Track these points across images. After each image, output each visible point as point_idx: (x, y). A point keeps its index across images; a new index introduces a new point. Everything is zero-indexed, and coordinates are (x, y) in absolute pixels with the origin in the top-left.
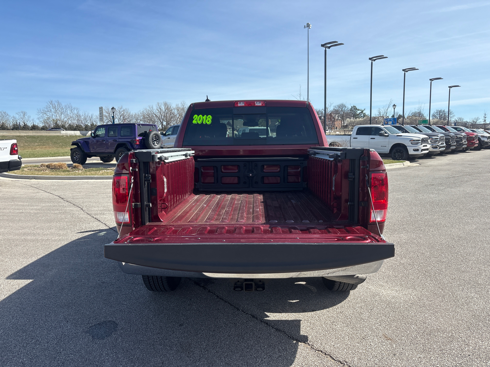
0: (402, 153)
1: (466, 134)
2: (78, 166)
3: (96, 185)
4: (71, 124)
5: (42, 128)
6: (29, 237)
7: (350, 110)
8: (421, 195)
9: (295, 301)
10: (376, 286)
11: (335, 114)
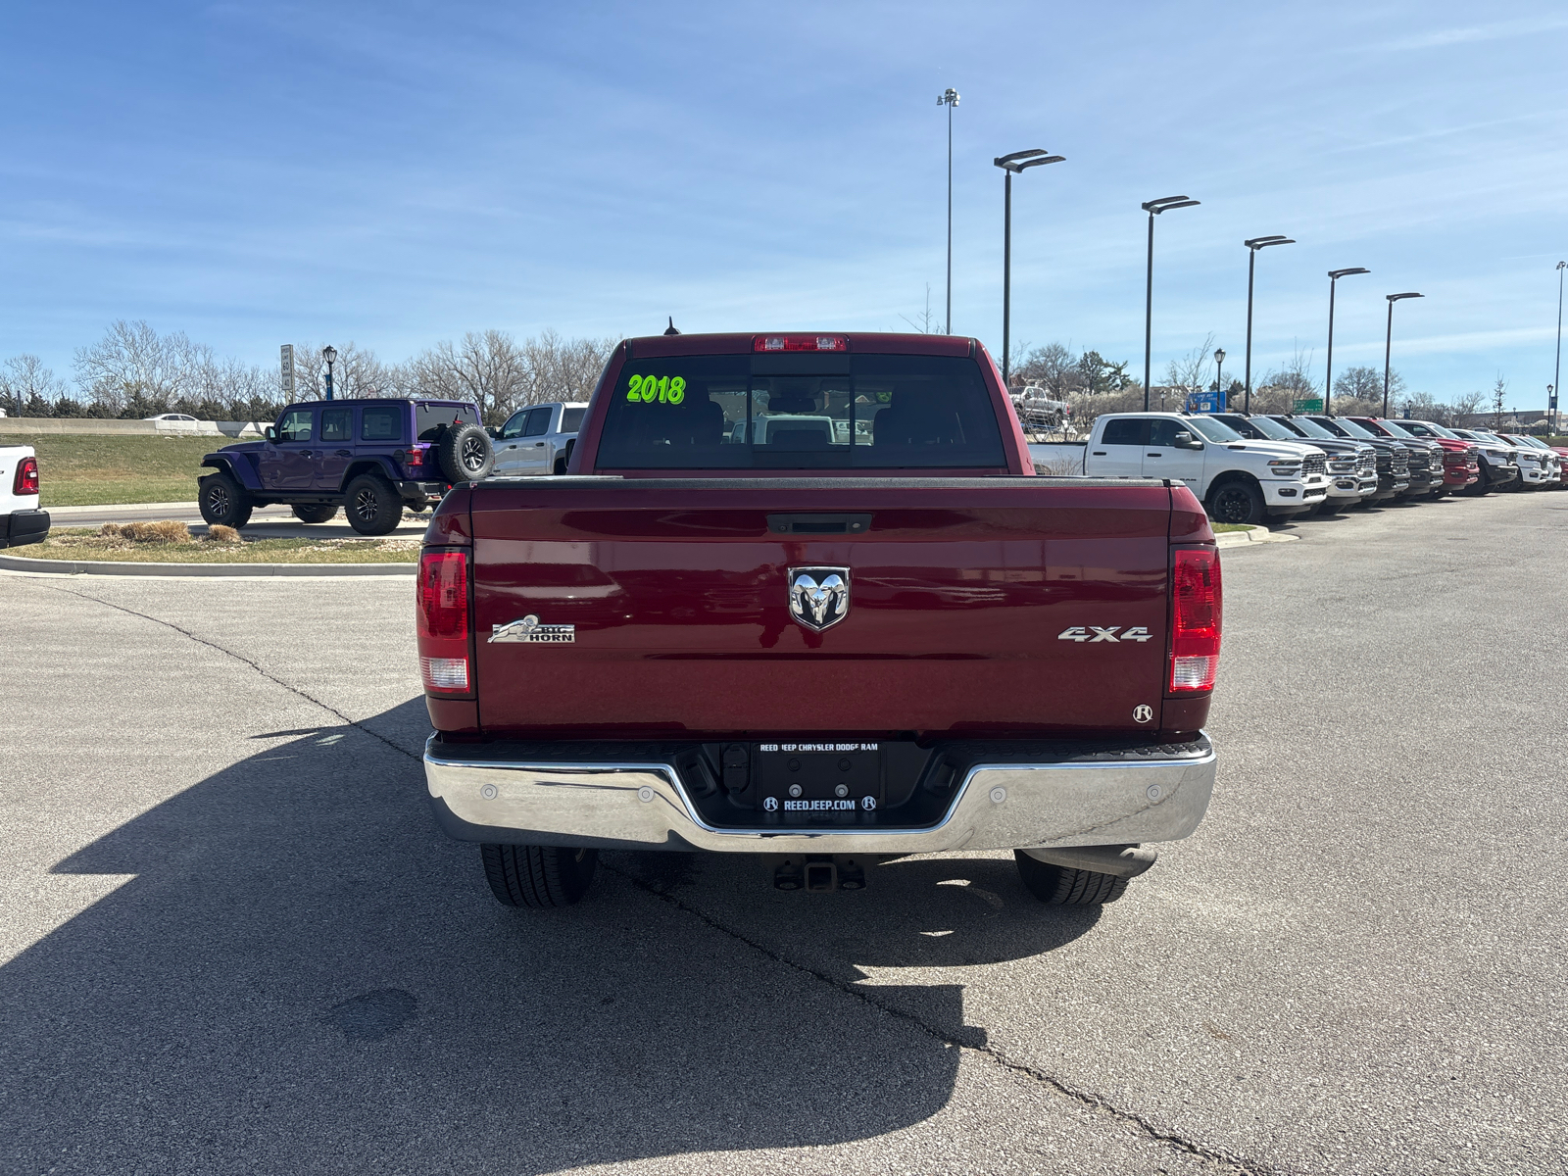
0: (1245, 500)
1: (1441, 444)
2: (225, 533)
3: (285, 594)
4: (186, 400)
5: (89, 411)
6: (101, 751)
7: (1080, 366)
8: (1304, 630)
9: (940, 934)
10: (1177, 890)
11: (1034, 378)
